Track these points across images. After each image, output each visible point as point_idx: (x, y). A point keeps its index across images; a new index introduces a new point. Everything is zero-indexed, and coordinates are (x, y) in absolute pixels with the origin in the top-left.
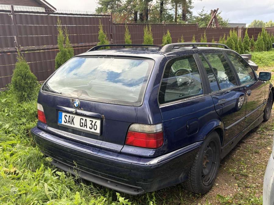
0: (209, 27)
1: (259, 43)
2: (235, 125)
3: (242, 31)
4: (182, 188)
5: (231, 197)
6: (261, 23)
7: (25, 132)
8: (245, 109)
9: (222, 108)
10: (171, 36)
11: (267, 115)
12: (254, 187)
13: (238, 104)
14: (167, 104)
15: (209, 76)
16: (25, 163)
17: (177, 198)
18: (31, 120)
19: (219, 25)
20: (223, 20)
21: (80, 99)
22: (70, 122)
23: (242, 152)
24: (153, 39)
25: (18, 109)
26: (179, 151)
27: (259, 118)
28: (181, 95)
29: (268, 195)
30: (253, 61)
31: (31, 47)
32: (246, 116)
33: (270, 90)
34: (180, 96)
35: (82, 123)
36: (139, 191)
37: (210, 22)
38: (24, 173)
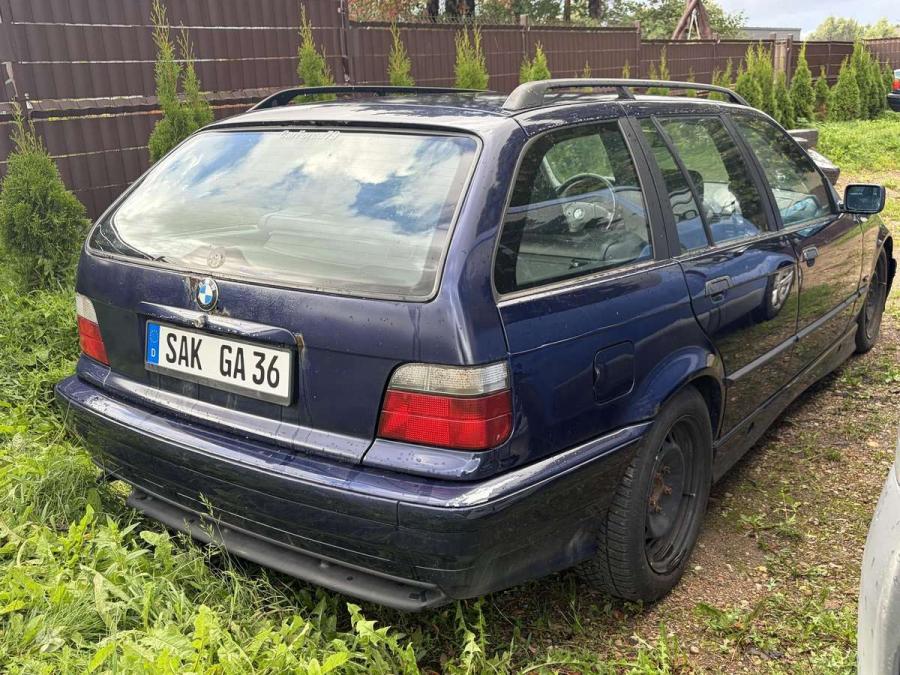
0: (677, 37)
1: (844, 93)
2: (762, 366)
3: (788, 53)
4: (579, 581)
5: (744, 611)
6: (850, 29)
7: (47, 392)
8: (795, 313)
9: (716, 309)
10: (548, 65)
11: (869, 333)
12: (824, 574)
13: (771, 296)
14: (526, 293)
15: (674, 200)
16: (32, 504)
17: (560, 617)
18: (65, 353)
19: (712, 30)
20: (725, 16)
21: (220, 278)
22: (186, 358)
23: (785, 457)
24: (486, 77)
25: (20, 316)
26: (567, 457)
27: (841, 340)
28: (576, 264)
29: (880, 618)
30: (822, 154)
31: (65, 103)
32: (799, 335)
33: (878, 246)
34: (572, 267)
35: (229, 362)
36: (426, 596)
37: (681, 22)
38: (26, 537)
